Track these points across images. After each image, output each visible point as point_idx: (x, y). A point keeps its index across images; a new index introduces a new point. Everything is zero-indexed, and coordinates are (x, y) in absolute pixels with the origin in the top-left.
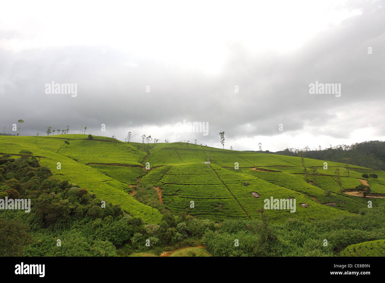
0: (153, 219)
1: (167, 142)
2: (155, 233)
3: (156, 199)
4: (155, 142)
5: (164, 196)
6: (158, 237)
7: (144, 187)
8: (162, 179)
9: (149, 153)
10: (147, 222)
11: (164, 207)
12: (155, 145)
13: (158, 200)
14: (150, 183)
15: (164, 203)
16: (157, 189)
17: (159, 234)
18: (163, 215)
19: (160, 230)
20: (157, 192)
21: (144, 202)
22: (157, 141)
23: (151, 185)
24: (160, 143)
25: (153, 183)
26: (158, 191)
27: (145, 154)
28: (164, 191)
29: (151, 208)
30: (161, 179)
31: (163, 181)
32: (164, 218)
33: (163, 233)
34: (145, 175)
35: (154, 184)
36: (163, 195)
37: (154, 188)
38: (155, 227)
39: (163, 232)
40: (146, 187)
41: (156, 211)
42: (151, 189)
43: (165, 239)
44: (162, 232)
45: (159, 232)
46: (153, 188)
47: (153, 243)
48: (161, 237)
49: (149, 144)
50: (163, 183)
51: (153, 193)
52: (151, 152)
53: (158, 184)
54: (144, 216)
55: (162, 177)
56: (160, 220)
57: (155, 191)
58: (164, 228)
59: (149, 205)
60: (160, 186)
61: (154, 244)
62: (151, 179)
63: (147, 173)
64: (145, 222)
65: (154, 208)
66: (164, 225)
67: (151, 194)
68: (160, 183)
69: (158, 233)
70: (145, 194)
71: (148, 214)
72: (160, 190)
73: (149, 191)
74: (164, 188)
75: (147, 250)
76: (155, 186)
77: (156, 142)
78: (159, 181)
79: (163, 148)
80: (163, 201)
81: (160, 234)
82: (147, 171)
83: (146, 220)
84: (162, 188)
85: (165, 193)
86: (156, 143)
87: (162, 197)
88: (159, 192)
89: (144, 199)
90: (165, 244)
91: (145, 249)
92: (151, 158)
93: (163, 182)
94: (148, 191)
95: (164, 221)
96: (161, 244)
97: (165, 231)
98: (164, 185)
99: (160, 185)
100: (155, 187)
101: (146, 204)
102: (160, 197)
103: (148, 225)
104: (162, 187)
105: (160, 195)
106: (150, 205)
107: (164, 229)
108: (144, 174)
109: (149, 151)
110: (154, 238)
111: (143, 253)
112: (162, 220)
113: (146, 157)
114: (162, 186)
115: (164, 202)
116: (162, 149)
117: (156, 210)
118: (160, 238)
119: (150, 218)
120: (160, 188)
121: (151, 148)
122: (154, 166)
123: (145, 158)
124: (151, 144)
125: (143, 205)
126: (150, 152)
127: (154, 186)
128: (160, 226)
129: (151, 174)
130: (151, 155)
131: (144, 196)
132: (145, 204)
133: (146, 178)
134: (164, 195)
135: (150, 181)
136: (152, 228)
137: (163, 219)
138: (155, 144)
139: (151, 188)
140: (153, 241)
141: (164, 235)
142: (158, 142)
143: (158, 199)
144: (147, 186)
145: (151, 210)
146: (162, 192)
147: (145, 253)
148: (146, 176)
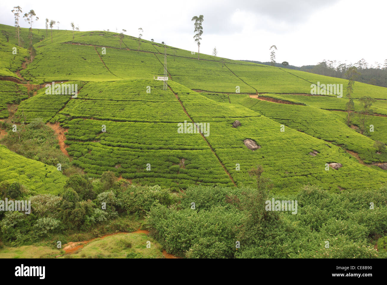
0: (47, 185)
1: (75, 30)
2: (52, 211)
3: (54, 148)
4: (47, 26)
5: (70, 142)
6: (57, 218)
7: (26, 124)
8: (66, 109)
9: (34, 51)
10: (34, 192)
11: (71, 163)
12: (46, 33)
13: (57, 150)
14: (39, 115)
15: (71, 156)
16: (55, 128)
17: (60, 212)
18: (68, 178)
19: (62, 206)
20: (56, 134)
21: (25, 153)
22: (51, 25)
23: (40, 120)
24: (58, 31)
25: (45, 116)
26: (58, 131)
27: (25, 51)
28: (71, 132)
29: (42, 164)
30: (63, 107)
31: (68, 113)
32: (69, 184)
33: (68, 210)
34: (27, 98)
35: (49, 119)
36: (69, 139)
37: (48, 125)
38: (52, 199)
39: (69, 208)
40: (29, 123)
41: (53, 171)
42: (42, 129)
43: (72, 221)
44: (66, 209)
45: (60, 209)
46: (45, 125)
47: (48, 228)
48: (64, 218)
49: (30, 29)
50: (69, 117)
51: (45, 135)
52: (40, 50)
53: (57, 117)
54: (28, 179)
55: (66, 103)
56: (63, 187)
57: (51, 133)
58: (70, 201)
59: (38, 158)
60: (62, 122)
61: (50, 229)
62: (40, 107)
63: (31, 95)
64: (29, 191)
65: (50, 164)
66: (70, 196)
67: (42, 138)
68: (62, 116)
69: (59, 211)
70: (29, 138)
71: (37, 177)
72: (61, 131)
73: (37, 132)
74: (70, 126)
75: (35, 241)
76: (50, 121)
77: (49, 26)
78: (60, 112)
79: (66, 41)
80: (68, 151)
81: (63, 212)
82: (30, 91)
83: (33, 187)
84: (66, 125)
85: (73, 137)
86: (49, 28)
87: (67, 144)
88: (60, 133)
89: (26, 148)
90: (72, 229)
91: (31, 239)
92: (40, 63)
93: (68, 115)
94: (35, 131)
95: (70, 189)
96: (65, 230)
97: (73, 207)
98: (70, 119)
99: (62, 120)
100: (51, 123)
101: (30, 158)
102: (63, 144)
103: (35, 197)
104: (67, 123)
105: (62, 140)
106: (40, 160)
107: (71, 204)
108: (27, 96)
109: (34, 46)
110: (48, 219)
111: (27, 246)
112: (66, 187)
113: (25, 60)
114: (66, 121)
115: (70, 153)
116: (65, 43)
117: (52, 168)
118: (62, 218)
119: (41, 183)
120: (62, 126)
121: (38, 40)
122: (46, 81)
123: (24, 62)
124: (39, 30)
125: (24, 159)
126: (37, 49)
127: (48, 121)
128: (61, 198)
129: (41, 98)
130: (39, 57)
131: (26, 142)
132: (28, 157)
133: (28, 106)
134: (70, 140)
135: (40, 111)
136: (46, 203)
137: (69, 185)
138: (47, 31)
139: (42, 126)
140: (48, 225)
141: (70, 214)
142: (55, 27)
143: (58, 147)
144: (34, 122)
145: (44, 169)
146: (67, 134)
147: (31, 246)
148: (28, 101)
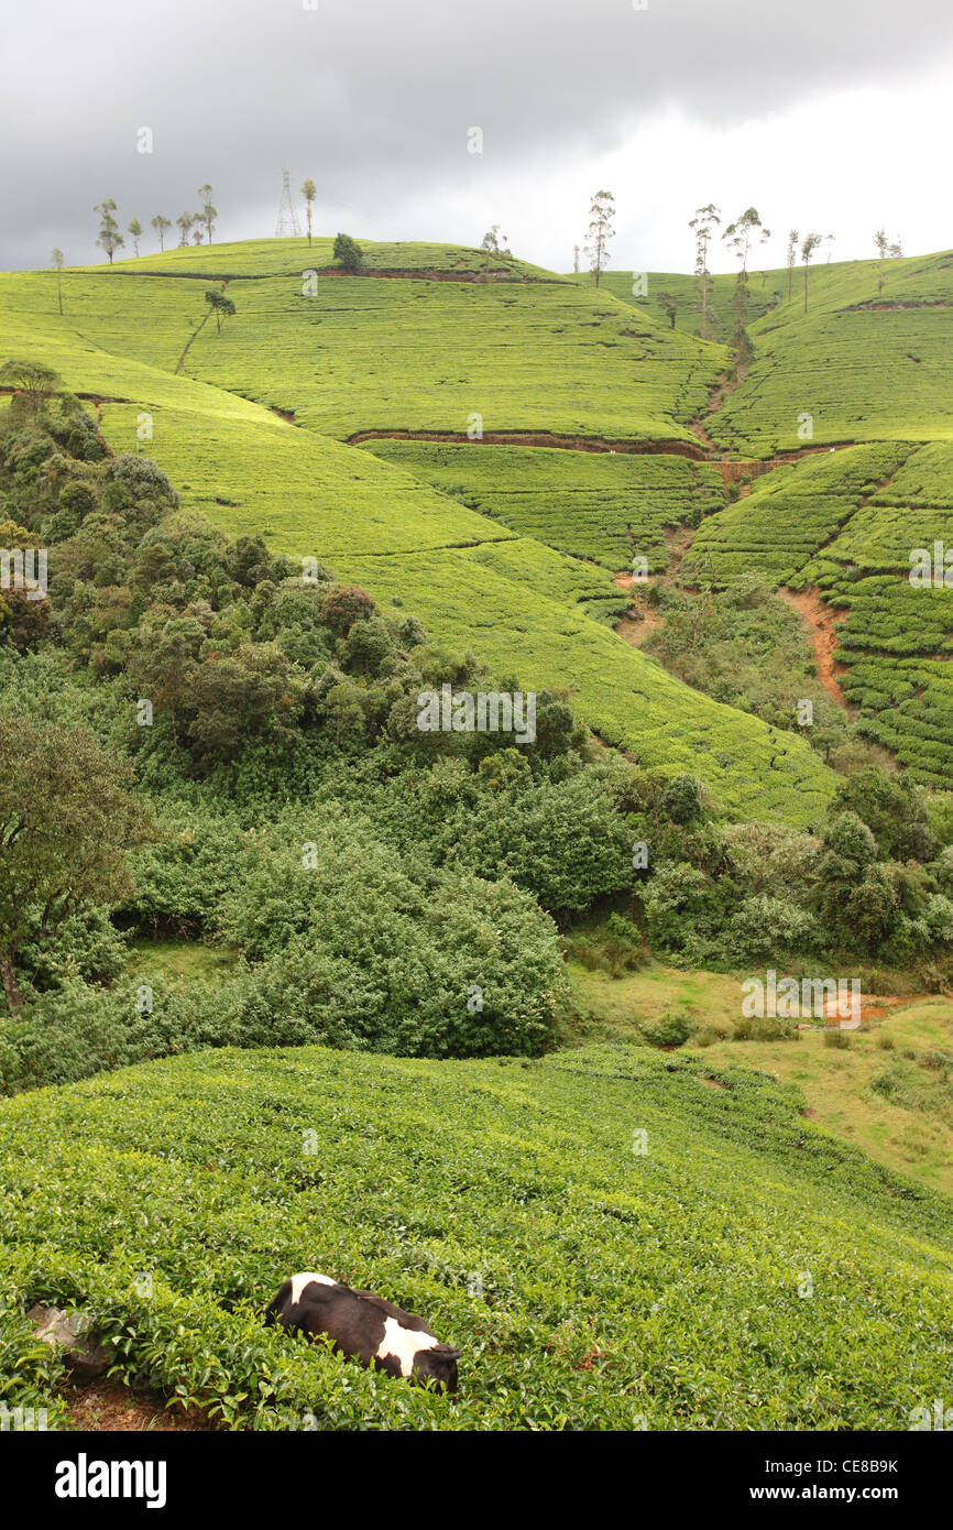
0: (775, 792)
1: (888, 255)
2: (791, 876)
3: (799, 673)
4: (792, 258)
5: (851, 656)
6: (805, 905)
7: (715, 591)
8: (844, 540)
9: (750, 348)
10: (736, 810)
11: (853, 727)
12: (791, 279)
13: (810, 680)
14: (756, 563)
15: (853, 703)
16: (803, 606)
17: (814, 887)
18: (845, 780)
19: (820, 867)
20: (806, 628)
21: (711, 686)
22: (806, 251)
23: (755, 579)
24: (828, 269)
25: (774, 566)
26: (814, 619)
27: (719, 353)
28: (855, 623)
29: (762, 725)
30: (834, 537)
31: (846, 556)
32: (846, 799)
33: (840, 887)
34: (719, 509)
35: (785, 574)
36: (847, 647)
37: (783, 596)
38: (790, 842)
39: (842, 879)
40: (723, 589)
41: (793, 750)
42: (762, 610)
43: (851, 921)
44: (834, 879)
45: (813, 877)
46: (775, 597)
47: (775, 932)
48: (826, 907)
49: (743, 276)
50: (851, 569)
51: (771, 629)
52: (763, 343)
53: (811, 571)
54: (718, 770)
55: (842, 523)
56: (824, 806)
57: (789, 622)
58: (848, 857)
59: (747, 704)
60: (824, 587)
61: (781, 937)
62: (759, 536)
63: (734, 496)
64: (722, 808)
65: (784, 727)
66: (849, 839)
67: (763, 639)
68: (827, 566)
69: (810, 882)
70: (724, 638)
71: (743, 764)
72: (822, 617)
73: (747, 619)
74: (853, 600)
75: (737, 965)
76: (789, 583)
77: (799, 254)
78: (822, 553)
79: (854, 301)
80: (843, 687)
81: (822, 888)
82: (732, 485)
83: (732, 795)
84: (838, 599)
85: (862, 639)
86: (799, 263)
87: (842, 665)
88: (820, 625)
89: (714, 670)
90: (850, 948)
91: (723, 956)
92: (764, 389)
93: (850, 562)
94: (741, 614)
95: (851, 818)
96: (828, 947)
97: (858, 878)
98: (856, 578)
99: (827, 580)
100: (793, 591)
101: (724, 702)
102: (827, 661)
103: (740, 827)
104: (843, 592)
105: (825, 652)
106: (753, 709)
107: (849, 866)
108: (715, 502)
109: (749, 330)
110: (777, 904)
111: (712, 975)
112: (835, 808)
113: (721, 380)
114: (842, 585)
115: (850, 693)
116: (851, 308)
117: (792, 741)
118: (819, 909)
119: (757, 786)
120: (826, 599)
121: (763, 309)
122: (782, 446)
123: (717, 387)
124: (764, 275)
125: (709, 702)
126: (755, 341)
127: (782, 584)
128: (818, 843)
129: (762, 505)
130: (763, 366)
131: (716, 649)
132: (720, 699)
133: (723, 534)
134: (854, 651)
135: (757, 551)
136: (770, 850)
137: (845, 801)
138: (790, 273)
139: (763, 601)
140: (776, 920)
141: (844, 898)
142: (818, 257)
143: (811, 672)
144: (737, 585)
145: (765, 740)
146: (841, 629)
147: (725, 976)
148: (723, 516)
